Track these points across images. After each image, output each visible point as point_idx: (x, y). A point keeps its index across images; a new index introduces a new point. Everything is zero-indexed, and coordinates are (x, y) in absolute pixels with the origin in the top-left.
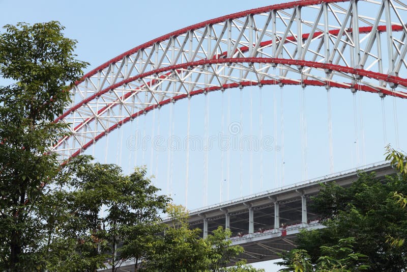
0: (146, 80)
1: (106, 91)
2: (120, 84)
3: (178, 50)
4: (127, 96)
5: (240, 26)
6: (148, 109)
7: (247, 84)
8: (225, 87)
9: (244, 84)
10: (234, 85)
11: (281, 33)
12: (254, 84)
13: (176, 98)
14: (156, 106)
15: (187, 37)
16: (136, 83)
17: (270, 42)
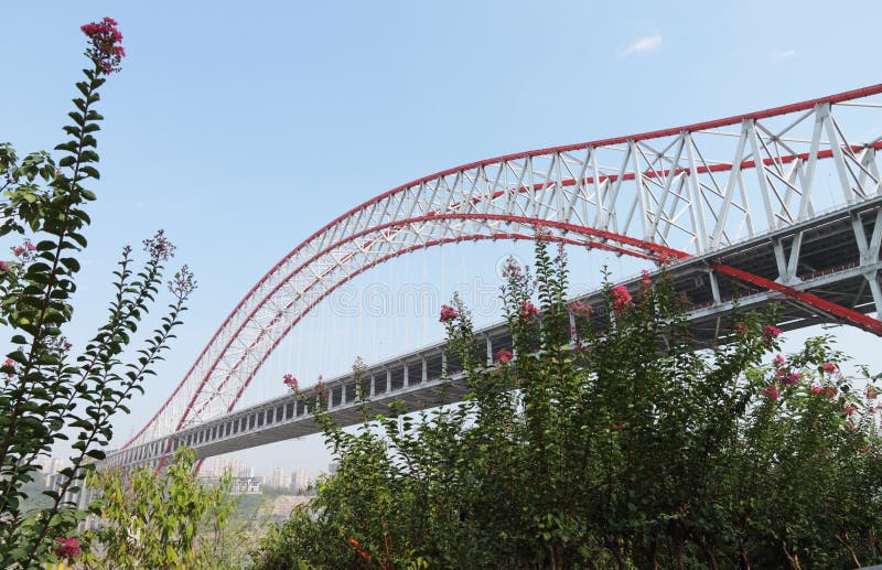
0: (383, 231)
1: (346, 241)
2: (359, 235)
3: (412, 201)
4: (365, 246)
5: (472, 178)
6: (387, 258)
7: (482, 237)
8: (459, 239)
9: (477, 237)
10: (468, 238)
11: (514, 184)
12: (488, 238)
13: (413, 248)
14: (394, 255)
15: (421, 188)
16: (374, 234)
17: (502, 193)
